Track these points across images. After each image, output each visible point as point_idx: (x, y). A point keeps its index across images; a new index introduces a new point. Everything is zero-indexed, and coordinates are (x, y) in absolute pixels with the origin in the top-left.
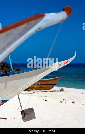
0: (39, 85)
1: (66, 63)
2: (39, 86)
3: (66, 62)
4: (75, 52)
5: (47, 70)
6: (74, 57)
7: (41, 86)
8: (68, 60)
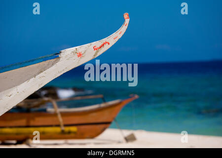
0: (58, 126)
1: (100, 47)
2: (58, 129)
3: (98, 46)
4: (126, 16)
5: (41, 72)
6: (123, 29)
7: (67, 129)
8: (104, 40)
